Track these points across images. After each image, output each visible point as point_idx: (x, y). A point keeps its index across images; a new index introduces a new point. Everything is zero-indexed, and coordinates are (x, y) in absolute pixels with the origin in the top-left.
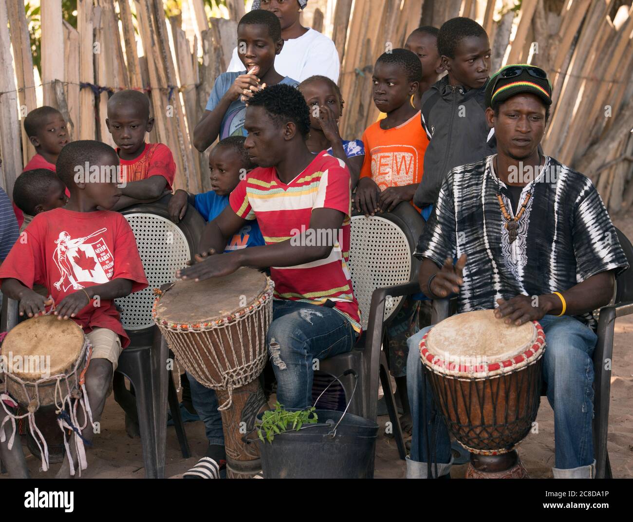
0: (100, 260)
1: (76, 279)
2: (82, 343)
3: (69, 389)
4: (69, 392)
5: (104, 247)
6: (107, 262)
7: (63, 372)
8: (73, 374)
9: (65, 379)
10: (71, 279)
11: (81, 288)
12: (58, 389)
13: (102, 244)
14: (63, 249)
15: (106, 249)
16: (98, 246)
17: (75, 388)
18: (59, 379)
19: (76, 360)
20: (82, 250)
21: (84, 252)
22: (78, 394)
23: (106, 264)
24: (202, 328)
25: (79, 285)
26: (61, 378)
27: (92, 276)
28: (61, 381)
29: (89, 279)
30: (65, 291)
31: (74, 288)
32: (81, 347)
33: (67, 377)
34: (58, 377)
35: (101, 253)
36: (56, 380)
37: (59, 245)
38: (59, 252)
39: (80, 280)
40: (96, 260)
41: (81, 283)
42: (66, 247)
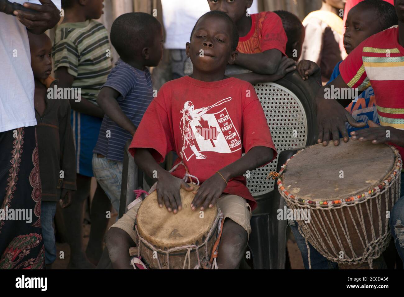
0: (223, 130)
1: (198, 149)
2: (214, 215)
3: (199, 259)
4: (199, 262)
5: (227, 117)
6: (230, 132)
7: (194, 243)
8: (204, 245)
9: (195, 250)
10: (193, 148)
11: (203, 158)
12: (187, 259)
13: (225, 114)
14: (188, 119)
15: (229, 119)
16: (221, 115)
17: (205, 258)
18: (189, 250)
19: (208, 232)
20: (205, 119)
21: (207, 121)
22: (207, 265)
23: (228, 134)
24: (356, 200)
25: (201, 154)
26: (191, 249)
27: (214, 146)
28: (191, 251)
29: (211, 149)
30: (188, 160)
31: (197, 158)
32: (213, 220)
33: (198, 248)
34: (189, 248)
35: (224, 122)
36: (187, 250)
37: (184, 115)
38: (184, 122)
39: (202, 150)
40: (219, 129)
41: (203, 153)
42: (189, 117)
